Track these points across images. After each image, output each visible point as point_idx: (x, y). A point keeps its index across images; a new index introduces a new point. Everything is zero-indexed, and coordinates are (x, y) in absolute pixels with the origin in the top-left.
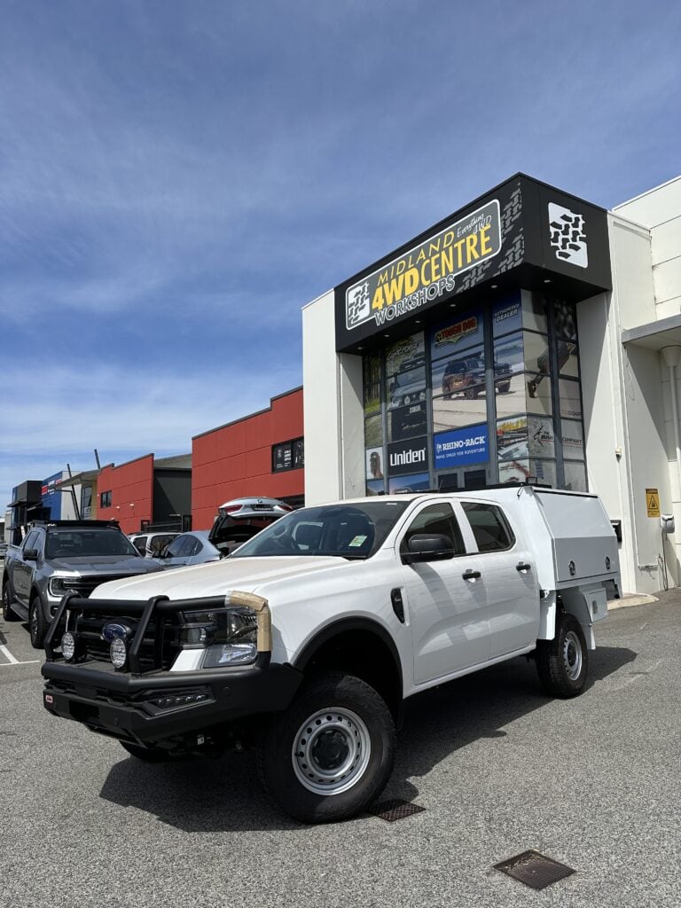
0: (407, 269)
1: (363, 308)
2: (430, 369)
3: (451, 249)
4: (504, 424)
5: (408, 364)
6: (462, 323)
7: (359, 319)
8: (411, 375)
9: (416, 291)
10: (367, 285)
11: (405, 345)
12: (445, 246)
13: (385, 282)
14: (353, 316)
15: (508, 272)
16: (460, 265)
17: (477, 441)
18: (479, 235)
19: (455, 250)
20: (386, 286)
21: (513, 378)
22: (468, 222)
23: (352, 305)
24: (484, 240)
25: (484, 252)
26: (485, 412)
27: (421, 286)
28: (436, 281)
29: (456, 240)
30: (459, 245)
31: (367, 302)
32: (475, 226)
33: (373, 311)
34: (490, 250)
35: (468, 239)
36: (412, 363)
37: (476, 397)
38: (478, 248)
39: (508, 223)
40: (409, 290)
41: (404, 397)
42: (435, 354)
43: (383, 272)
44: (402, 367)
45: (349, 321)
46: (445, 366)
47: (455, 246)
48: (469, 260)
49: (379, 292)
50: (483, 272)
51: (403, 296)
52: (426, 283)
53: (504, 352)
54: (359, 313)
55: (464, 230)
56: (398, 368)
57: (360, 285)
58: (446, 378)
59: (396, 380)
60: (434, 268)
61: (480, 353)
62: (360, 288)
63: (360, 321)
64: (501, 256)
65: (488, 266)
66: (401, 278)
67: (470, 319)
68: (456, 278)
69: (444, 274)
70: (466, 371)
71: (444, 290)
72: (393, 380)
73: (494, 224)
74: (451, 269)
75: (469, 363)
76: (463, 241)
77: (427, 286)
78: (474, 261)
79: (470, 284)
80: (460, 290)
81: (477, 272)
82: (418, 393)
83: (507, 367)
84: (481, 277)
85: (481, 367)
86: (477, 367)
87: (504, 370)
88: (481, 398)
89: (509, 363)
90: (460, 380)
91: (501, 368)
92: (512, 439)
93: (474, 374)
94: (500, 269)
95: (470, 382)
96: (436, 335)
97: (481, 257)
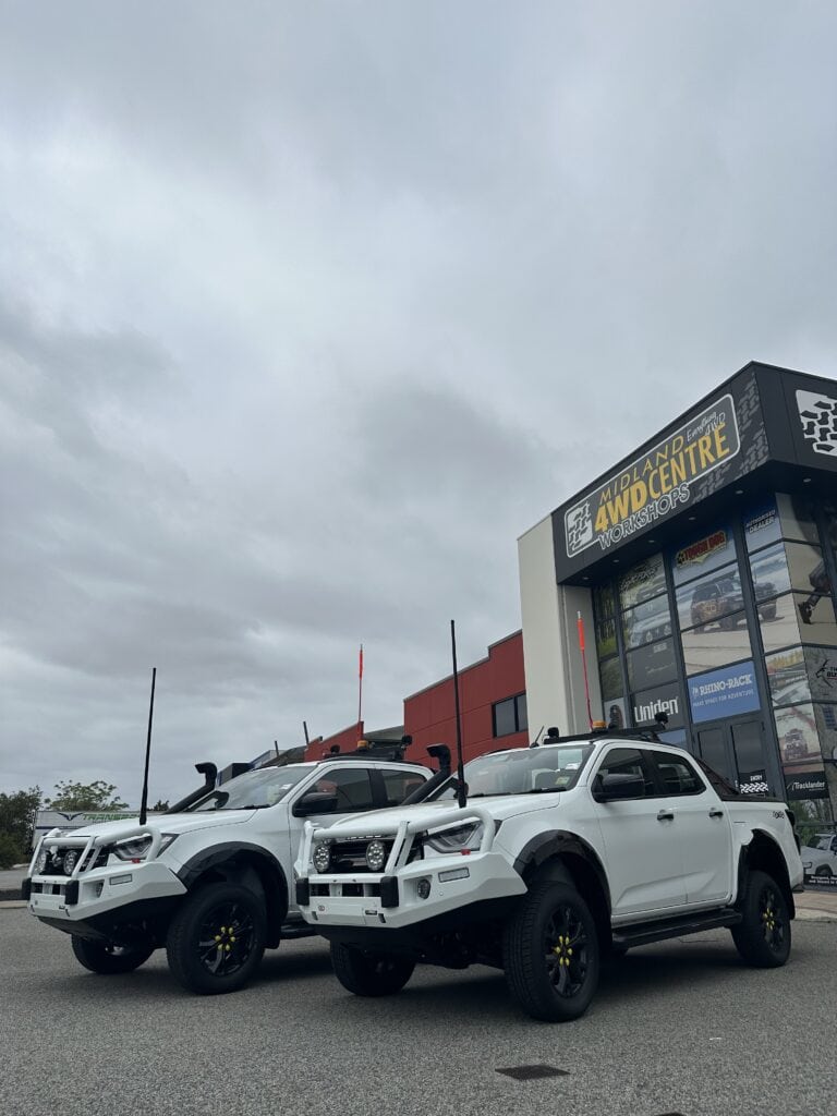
0: (632, 483)
1: (584, 531)
2: (675, 597)
3: (681, 455)
4: (775, 659)
5: (647, 593)
6: (707, 539)
7: (581, 544)
8: (652, 607)
9: (645, 506)
10: (587, 505)
11: (640, 570)
12: (674, 453)
13: (608, 500)
14: (574, 542)
15: (751, 474)
16: (694, 472)
17: (742, 680)
18: (712, 436)
19: (686, 457)
20: (609, 504)
21: (778, 599)
22: (698, 423)
23: (572, 529)
24: (719, 441)
25: (720, 454)
26: (749, 645)
27: (650, 500)
28: (668, 493)
29: (687, 444)
30: (690, 449)
31: (589, 524)
32: (706, 427)
33: (596, 534)
34: (727, 450)
35: (700, 441)
36: (651, 591)
37: (735, 628)
38: (713, 451)
39: (745, 418)
40: (636, 506)
41: (645, 633)
42: (679, 578)
43: (605, 489)
44: (639, 596)
45: (570, 549)
46: (693, 592)
47: (686, 451)
48: (704, 465)
49: (602, 512)
50: (722, 476)
51: (630, 512)
52: (654, 495)
53: (762, 569)
54: (580, 537)
55: (695, 433)
56: (634, 598)
57: (579, 506)
58: (694, 606)
59: (633, 614)
60: (663, 478)
61: (734, 572)
62: (580, 510)
63: (583, 546)
64: (742, 456)
65: (727, 469)
66: (626, 493)
67: (718, 533)
68: (690, 487)
69: (675, 483)
70: (718, 596)
71: (678, 502)
72: (629, 614)
73: (729, 421)
74: (683, 477)
75: (721, 587)
76: (695, 444)
77: (657, 500)
78: (709, 465)
79: (708, 491)
80: (697, 499)
81: (714, 477)
82: (662, 627)
83: (769, 587)
84: (720, 483)
85: (737, 590)
86: (732, 590)
87: (765, 592)
88: (742, 627)
89: (772, 582)
90: (713, 608)
91: (761, 589)
92: (787, 678)
93: (728, 599)
94: (742, 471)
95: (726, 609)
96: (677, 556)
97: (718, 461)
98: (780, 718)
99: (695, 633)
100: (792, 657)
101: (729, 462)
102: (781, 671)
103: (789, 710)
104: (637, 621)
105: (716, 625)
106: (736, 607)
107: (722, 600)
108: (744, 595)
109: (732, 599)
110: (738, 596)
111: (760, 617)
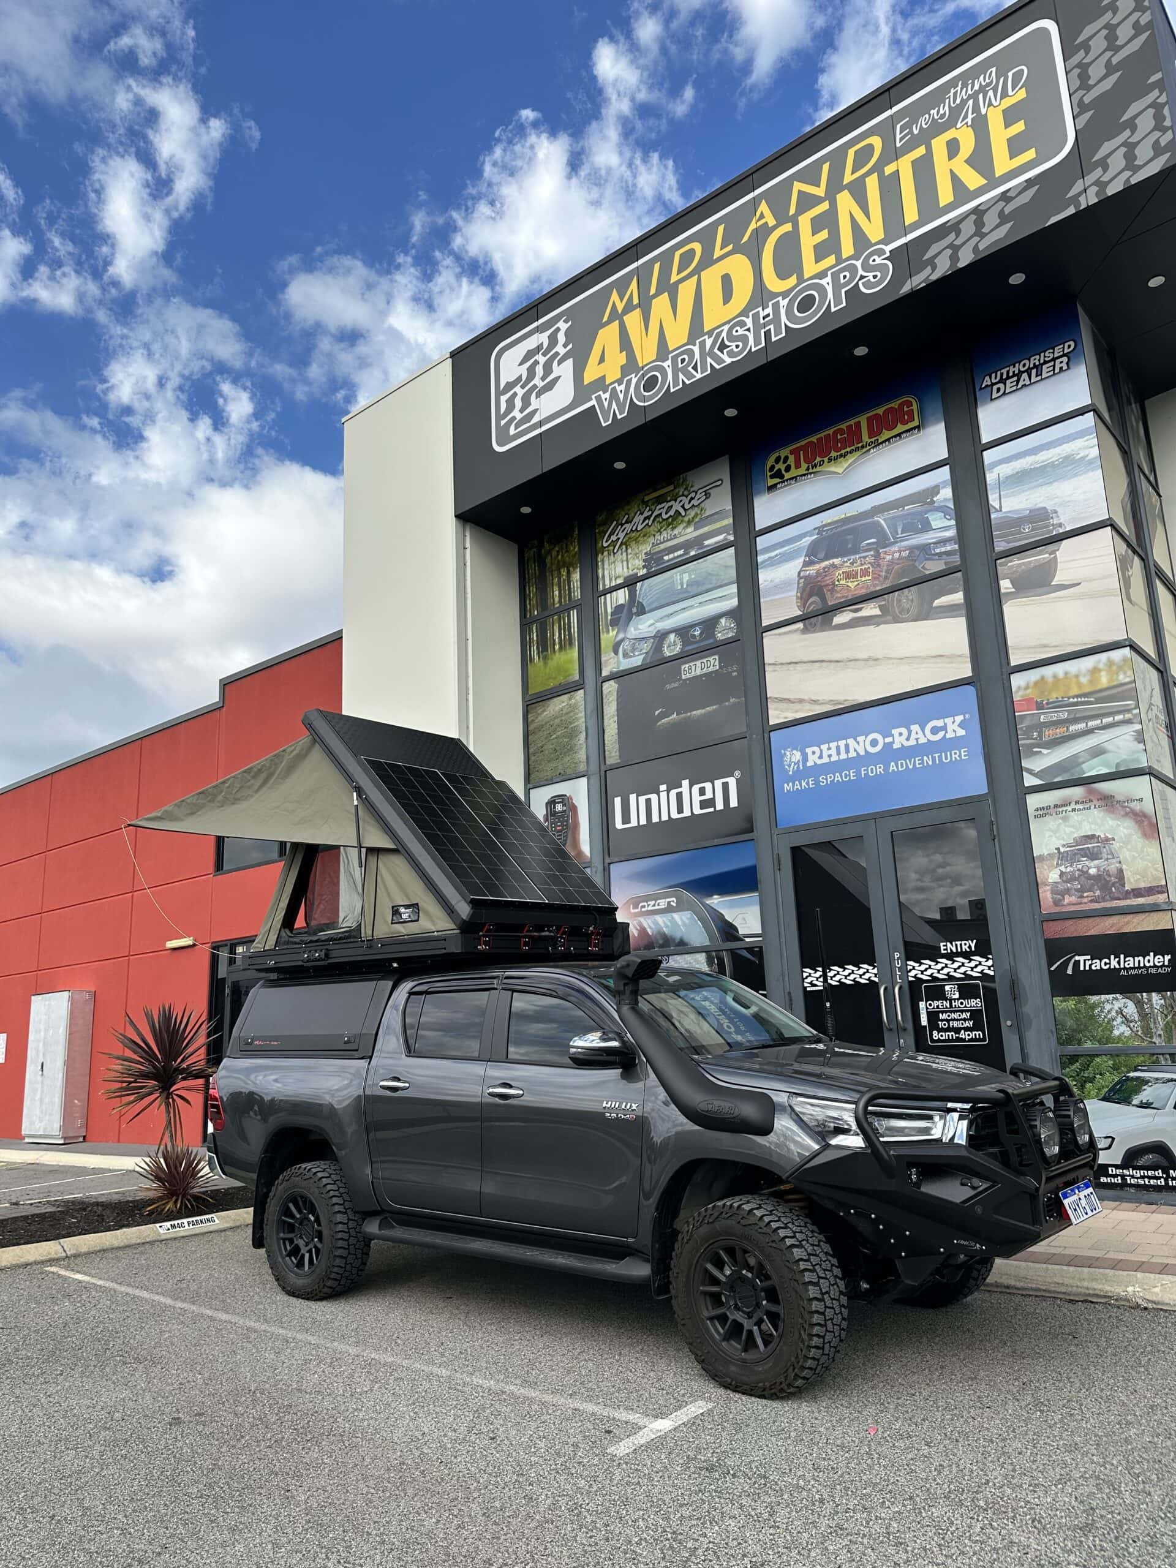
0: (708, 261)
2: (753, 553)
3: (872, 184)
4: (1043, 678)
5: (675, 548)
6: (863, 420)
7: (536, 419)
8: (686, 577)
10: (563, 326)
11: (660, 500)
12: (848, 178)
13: (629, 308)
14: (517, 414)
15: (1106, 204)
16: (911, 215)
17: (935, 731)
18: (980, 126)
20: (633, 320)
22: (939, 97)
23: (510, 386)
24: (999, 135)
25: (1002, 163)
26: (965, 649)
27: (761, 295)
28: (822, 275)
29: (892, 153)
30: (904, 166)
31: (565, 371)
32: (964, 102)
33: (582, 391)
34: (1030, 154)
35: (939, 145)
36: (688, 545)
37: (926, 613)
38: (981, 159)
39: (1097, 71)
41: (661, 636)
42: (769, 511)
43: (622, 286)
44: (647, 563)
45: (503, 433)
46: (808, 540)
47: (889, 170)
48: (945, 195)
50: (1003, 218)
52: (773, 283)
53: (1021, 478)
54: (534, 403)
55: (923, 122)
56: (639, 563)
58: (812, 570)
60: (808, 241)
61: (935, 491)
62: (543, 338)
63: (540, 424)
64: (1077, 163)
66: (686, 291)
67: (895, 404)
68: (894, 256)
69: (847, 248)
70: (884, 542)
71: (852, 293)
72: (621, 597)
73: (1040, 80)
74: (874, 230)
75: (892, 522)
76: (921, 151)
77: (784, 295)
78: (961, 193)
80: (917, 281)
81: (979, 224)
82: (709, 624)
83: (1040, 516)
84: (997, 236)
85: (943, 527)
86: (927, 527)
87: (1025, 528)
88: (949, 611)
89: (1049, 506)
90: (865, 573)
91: (1015, 523)
92: (1076, 720)
93: (912, 549)
94: (1075, 200)
95: (902, 572)
97: (993, 182)
98: (1044, 812)
99: (805, 631)
100: (1095, 671)
101: (1030, 183)
102: (1057, 705)
103: (1077, 792)
104: (642, 611)
105: (870, 610)
106: (934, 567)
107: (892, 554)
108: (961, 536)
109: (925, 549)
110: (944, 541)
111: (1005, 585)
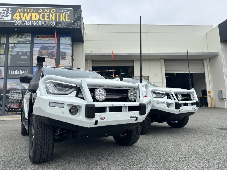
0: (33, 12)
1: (7, 16)
2: (33, 46)
3: (54, 14)
5: (22, 42)
6: (48, 36)
7: (4, 19)
8: (23, 46)
9: (37, 20)
10: (10, 9)
11: (20, 35)
12: (51, 12)
13: (21, 12)
14: (1, 17)
15: (75, 28)
16: (58, 20)
18: (65, 15)
19: (56, 16)
20: (22, 14)
21: (67, 56)
22: (62, 9)
24: (67, 17)
25: (67, 20)
27: (39, 19)
28: (47, 21)
29: (56, 12)
30: (57, 14)
31: (10, 15)
32: (64, 12)
33: (12, 19)
34: (69, 20)
35: (61, 14)
36: (24, 42)
37: (52, 58)
38: (65, 18)
39: (76, 16)
40: (33, 19)
41: (19, 52)
42: (35, 41)
43: (20, 9)
44: (18, 42)
46: (40, 47)
48: (61, 20)
49: (17, 14)
50: (66, 25)
51: (31, 19)
53: (64, 48)
54: (4, 17)
55: (60, 11)
56: (16, 42)
57: (7, 8)
58: (40, 50)
59: (15, 46)
60: (46, 16)
61: (55, 46)
62: (7, 9)
63: (5, 20)
64: (73, 23)
65: (69, 24)
66: (30, 14)
67: (52, 36)
68: (55, 23)
69: (50, 20)
70: (49, 50)
71: (50, 25)
72: (13, 45)
73: (71, 14)
74: (54, 19)
75: (50, 48)
76: (59, 14)
77: (43, 21)
78: (63, 20)
79: (61, 26)
80: (57, 27)
81: (64, 24)
82: (26, 52)
83: (65, 53)
84: (65, 26)
85: (55, 50)
86: (54, 50)
87: (63, 53)
88: (55, 59)
90: (46, 52)
91: (62, 52)
93: (52, 52)
94: (72, 27)
95: (51, 53)
96: (36, 36)
97: (66, 21)
104: (16, 48)
105: (46, 56)
106: (54, 54)
107: (50, 51)
108: (57, 52)
109: (53, 52)
110: (55, 52)
111: (61, 58)
